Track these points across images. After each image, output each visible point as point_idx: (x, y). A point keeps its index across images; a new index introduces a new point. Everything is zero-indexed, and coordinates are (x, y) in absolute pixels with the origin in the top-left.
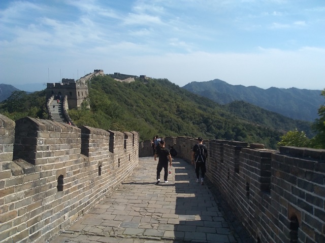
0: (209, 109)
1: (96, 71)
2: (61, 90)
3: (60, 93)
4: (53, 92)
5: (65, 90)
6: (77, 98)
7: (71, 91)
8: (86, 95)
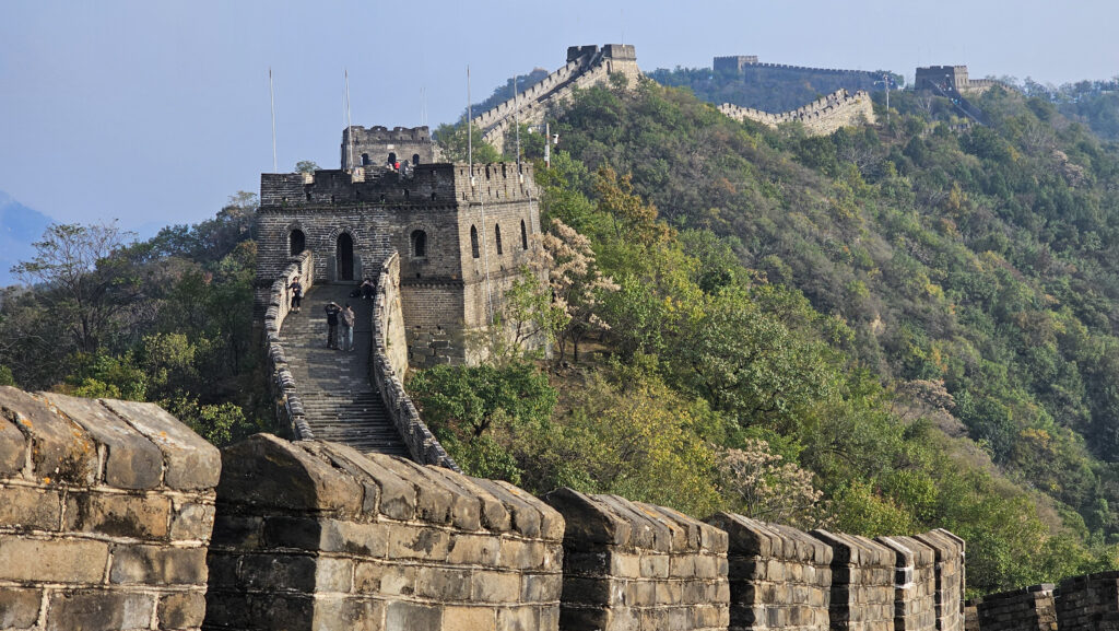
1: (585, 57)
2: (352, 219)
3: (345, 241)
4: (298, 237)
5: (381, 215)
6: (466, 276)
7: (421, 220)
8: (525, 246)
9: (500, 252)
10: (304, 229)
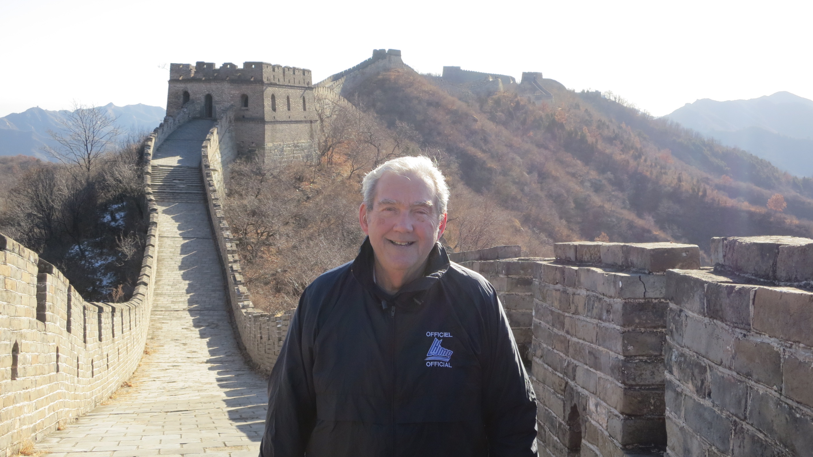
2: (213, 88)
3: (209, 98)
4: (186, 95)
5: (226, 86)
6: (267, 118)
7: (246, 89)
8: (305, 109)
9: (289, 109)
10: (190, 92)
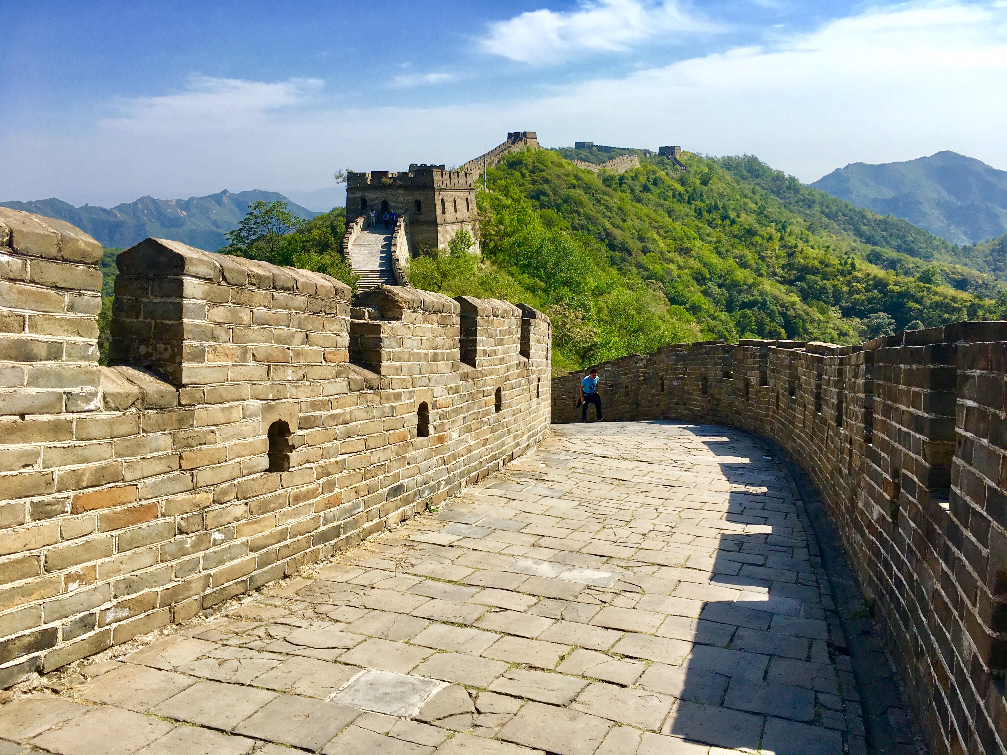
0: (910, 261)
1: (515, 137)
2: (388, 194)
3: (385, 204)
4: (364, 202)
5: (401, 192)
6: (439, 221)
7: (418, 195)
8: (468, 210)
9: (456, 212)
10: (367, 198)
